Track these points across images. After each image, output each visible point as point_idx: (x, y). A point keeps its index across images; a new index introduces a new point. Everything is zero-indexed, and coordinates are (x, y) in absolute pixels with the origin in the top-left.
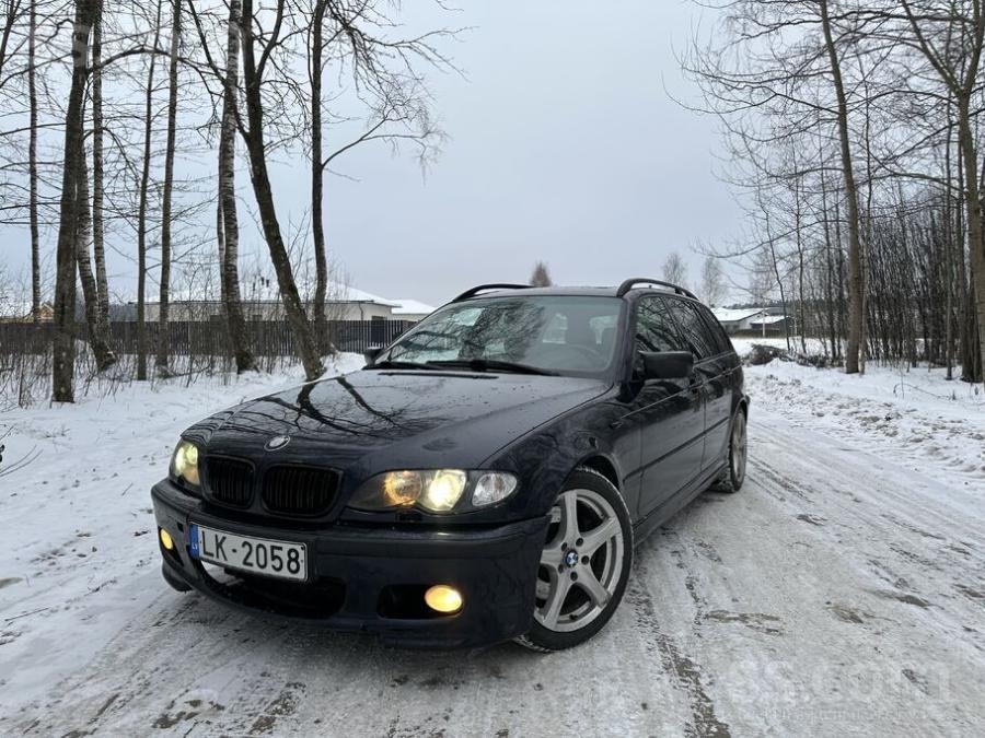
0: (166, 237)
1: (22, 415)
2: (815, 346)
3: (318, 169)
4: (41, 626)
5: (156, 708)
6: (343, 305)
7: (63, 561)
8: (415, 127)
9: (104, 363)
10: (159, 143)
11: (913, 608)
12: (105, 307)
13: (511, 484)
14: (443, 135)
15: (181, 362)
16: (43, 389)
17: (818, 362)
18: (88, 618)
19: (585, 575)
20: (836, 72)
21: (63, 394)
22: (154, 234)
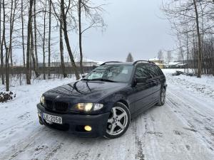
0: (49, 49)
1: (20, 87)
2: (190, 71)
3: (80, 34)
4: (18, 131)
5: (36, 147)
6: (86, 63)
7: (24, 118)
8: (100, 24)
9: (37, 76)
10: (47, 30)
11: (193, 132)
12: (37, 64)
13: (102, 106)
14: (107, 26)
15: (52, 75)
16: (24, 82)
17: (191, 75)
18: (26, 129)
19: (119, 124)
20: (196, 8)
21: (29, 83)
22: (46, 49)
